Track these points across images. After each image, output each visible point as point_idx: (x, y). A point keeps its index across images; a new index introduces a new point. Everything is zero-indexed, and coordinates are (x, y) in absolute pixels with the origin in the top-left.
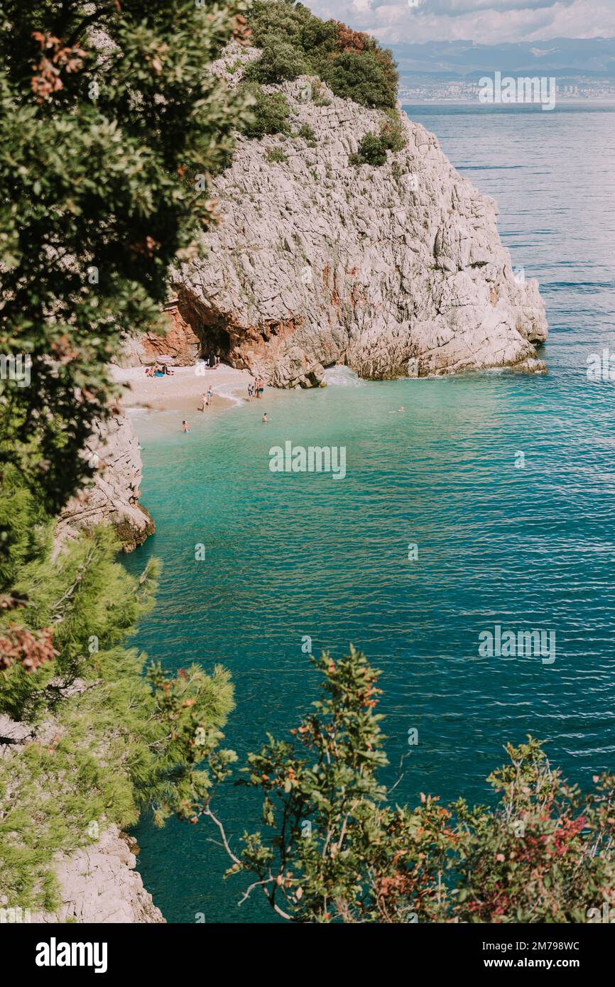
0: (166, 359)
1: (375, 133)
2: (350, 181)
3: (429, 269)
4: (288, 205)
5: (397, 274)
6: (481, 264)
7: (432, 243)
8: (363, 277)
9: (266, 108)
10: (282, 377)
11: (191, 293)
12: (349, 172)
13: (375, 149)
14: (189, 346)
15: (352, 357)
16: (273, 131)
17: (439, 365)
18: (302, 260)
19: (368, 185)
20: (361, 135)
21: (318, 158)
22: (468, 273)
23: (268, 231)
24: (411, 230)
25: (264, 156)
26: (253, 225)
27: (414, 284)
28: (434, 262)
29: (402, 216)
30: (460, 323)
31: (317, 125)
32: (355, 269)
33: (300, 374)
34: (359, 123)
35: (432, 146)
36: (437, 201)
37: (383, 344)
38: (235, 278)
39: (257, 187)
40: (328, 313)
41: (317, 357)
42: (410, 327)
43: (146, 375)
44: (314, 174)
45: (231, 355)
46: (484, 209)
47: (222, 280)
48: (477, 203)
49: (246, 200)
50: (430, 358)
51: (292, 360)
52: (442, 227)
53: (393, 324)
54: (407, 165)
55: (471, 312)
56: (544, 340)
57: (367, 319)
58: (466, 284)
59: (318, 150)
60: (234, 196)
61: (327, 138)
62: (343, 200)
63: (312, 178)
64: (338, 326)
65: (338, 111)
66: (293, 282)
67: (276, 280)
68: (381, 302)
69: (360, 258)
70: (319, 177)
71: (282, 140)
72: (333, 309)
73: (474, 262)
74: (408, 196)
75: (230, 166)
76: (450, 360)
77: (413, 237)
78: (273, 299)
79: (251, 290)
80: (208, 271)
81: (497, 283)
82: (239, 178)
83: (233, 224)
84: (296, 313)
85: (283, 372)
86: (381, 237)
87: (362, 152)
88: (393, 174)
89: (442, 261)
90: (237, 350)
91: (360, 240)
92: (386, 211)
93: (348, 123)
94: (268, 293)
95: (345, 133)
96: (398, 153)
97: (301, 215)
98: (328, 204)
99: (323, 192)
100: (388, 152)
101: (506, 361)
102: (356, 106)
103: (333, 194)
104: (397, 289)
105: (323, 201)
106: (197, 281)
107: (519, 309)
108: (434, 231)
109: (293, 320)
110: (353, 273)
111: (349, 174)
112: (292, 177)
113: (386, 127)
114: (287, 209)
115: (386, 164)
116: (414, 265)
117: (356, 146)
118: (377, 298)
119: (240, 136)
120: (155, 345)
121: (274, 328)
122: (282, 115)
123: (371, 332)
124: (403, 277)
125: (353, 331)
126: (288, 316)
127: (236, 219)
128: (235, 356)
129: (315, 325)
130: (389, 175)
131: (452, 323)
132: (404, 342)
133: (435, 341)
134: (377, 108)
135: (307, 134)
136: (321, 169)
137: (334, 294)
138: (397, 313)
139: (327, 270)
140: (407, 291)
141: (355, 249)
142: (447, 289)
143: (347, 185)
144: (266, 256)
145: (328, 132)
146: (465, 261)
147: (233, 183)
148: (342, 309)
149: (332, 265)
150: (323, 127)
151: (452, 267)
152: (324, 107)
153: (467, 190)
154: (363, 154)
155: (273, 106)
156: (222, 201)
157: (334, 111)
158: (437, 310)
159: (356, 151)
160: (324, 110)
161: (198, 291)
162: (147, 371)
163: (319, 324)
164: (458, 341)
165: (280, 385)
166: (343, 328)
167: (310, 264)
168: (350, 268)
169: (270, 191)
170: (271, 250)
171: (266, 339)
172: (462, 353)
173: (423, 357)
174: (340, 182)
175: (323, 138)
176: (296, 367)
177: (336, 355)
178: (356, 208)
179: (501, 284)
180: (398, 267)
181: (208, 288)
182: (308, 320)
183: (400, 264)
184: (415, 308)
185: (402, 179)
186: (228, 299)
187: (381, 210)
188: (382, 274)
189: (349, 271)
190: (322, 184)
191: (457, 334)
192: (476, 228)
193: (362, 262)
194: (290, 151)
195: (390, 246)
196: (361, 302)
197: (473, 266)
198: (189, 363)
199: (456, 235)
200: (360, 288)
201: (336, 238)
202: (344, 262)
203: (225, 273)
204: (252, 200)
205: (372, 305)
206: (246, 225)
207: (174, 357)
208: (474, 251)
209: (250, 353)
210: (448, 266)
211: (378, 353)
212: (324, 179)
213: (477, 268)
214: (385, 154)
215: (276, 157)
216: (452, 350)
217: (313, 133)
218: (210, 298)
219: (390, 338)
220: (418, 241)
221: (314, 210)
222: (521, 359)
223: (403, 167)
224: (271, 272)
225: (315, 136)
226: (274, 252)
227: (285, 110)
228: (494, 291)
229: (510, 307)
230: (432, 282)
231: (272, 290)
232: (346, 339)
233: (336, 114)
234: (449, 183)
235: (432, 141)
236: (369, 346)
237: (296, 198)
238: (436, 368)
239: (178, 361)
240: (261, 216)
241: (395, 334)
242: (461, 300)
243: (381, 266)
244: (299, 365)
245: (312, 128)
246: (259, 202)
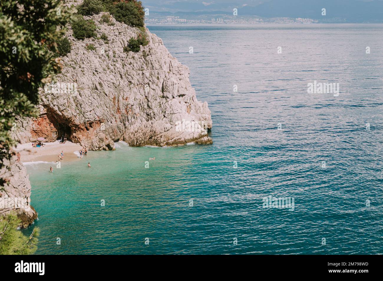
0: (41, 139)
1: (135, 38)
2: (124, 59)
3: (160, 98)
4: (96, 69)
5: (146, 100)
6: (183, 95)
7: (161, 86)
8: (131, 101)
9: (85, 26)
10: (95, 146)
11: (53, 109)
12: (124, 55)
13: (135, 45)
14: (52, 133)
15: (127, 137)
16: (89, 37)
17: (165, 140)
18: (103, 94)
19: (132, 61)
20: (129, 39)
21: (110, 49)
22: (177, 99)
23: (87, 81)
24: (152, 81)
25: (85, 47)
26: (81, 78)
27: (154, 104)
28: (162, 95)
29: (147, 74)
30: (174, 121)
31: (109, 34)
32: (127, 98)
33: (103, 145)
34: (128, 33)
35: (160, 44)
36: (163, 67)
37: (140, 131)
38: (73, 102)
39: (82, 61)
40: (115, 118)
41: (111, 137)
42: (152, 123)
43: (32, 146)
44: (108, 55)
45: (72, 137)
46: (183, 72)
47: (67, 103)
48: (180, 69)
49: (77, 67)
50: (161, 137)
51: (100, 139)
52: (165, 79)
53: (145, 122)
54: (149, 52)
55: (179, 117)
56: (211, 128)
57: (133, 120)
58: (176, 104)
59: (110, 45)
60: (72, 65)
61: (113, 40)
62: (121, 67)
63: (107, 58)
64: (120, 123)
65: (118, 28)
66: (99, 104)
67: (91, 103)
68: (139, 112)
69: (129, 93)
70: (110, 57)
71: (93, 40)
72: (118, 116)
73: (180, 94)
74: (150, 65)
75: (70, 52)
76: (170, 138)
77: (153, 83)
78: (90, 111)
79: (80, 107)
80: (61, 99)
81: (190, 104)
82: (74, 57)
83: (72, 78)
84: (101, 117)
85: (96, 144)
86: (139, 84)
87: (129, 46)
88: (143, 56)
89: (165, 94)
90: (74, 134)
91: (129, 85)
92: (141, 72)
93: (122, 33)
94: (88, 109)
95: (122, 37)
96: (145, 47)
97: (102, 74)
98: (115, 69)
99: (112, 64)
100: (141, 46)
101: (194, 138)
102: (126, 26)
103: (117, 64)
104: (146, 107)
105: (112, 68)
106: (55, 103)
107: (200, 115)
108: (162, 81)
109: (100, 121)
110: (126, 100)
111: (123, 56)
112: (98, 57)
113: (140, 35)
114: (96, 71)
115: (140, 51)
116: (153, 96)
117: (126, 44)
118: (137, 110)
119: (74, 39)
120: (36, 133)
121: (91, 124)
122: (93, 30)
123: (135, 126)
124: (148, 101)
125: (127, 125)
126: (97, 119)
127: (73, 75)
128: (73, 137)
129: (110, 123)
130: (141, 56)
131: (171, 121)
132: (150, 130)
133: (163, 129)
134: (135, 26)
135: (104, 38)
136: (111, 53)
137: (118, 109)
138: (146, 117)
139: (114, 98)
140: (151, 107)
141: (126, 89)
142: (168, 106)
143: (123, 61)
144: (87, 92)
145: (114, 37)
146: (176, 94)
147: (71, 59)
148: (122, 116)
149: (117, 96)
150: (111, 35)
151: (171, 97)
152: (112, 26)
153: (176, 63)
154: (130, 47)
155: (89, 25)
156: (66, 68)
157: (116, 28)
158: (164, 115)
159: (126, 45)
160: (112, 27)
161: (56, 108)
162: (33, 145)
163: (111, 122)
164: (173, 129)
165: (94, 150)
166: (122, 124)
167: (107, 96)
168: (125, 97)
169: (88, 63)
170: (89, 90)
171: (88, 129)
172: (175, 135)
173: (158, 136)
174: (120, 59)
175: (111, 40)
176: (101, 142)
177: (119, 136)
178: (127, 71)
179: (192, 104)
180: (146, 97)
181: (60, 107)
182: (106, 121)
183: (147, 95)
184: (154, 115)
185: (147, 58)
186: (70, 111)
187: (138, 71)
188: (139, 100)
189: (124, 99)
190: (112, 60)
191: (173, 126)
192: (180, 80)
193: (130, 95)
194: (97, 45)
195: (143, 88)
196: (130, 112)
197: (179, 96)
198: (52, 140)
199: (171, 83)
200: (130, 106)
201: (118, 84)
202: (122, 95)
203: (68, 100)
204: (80, 67)
205: (135, 114)
206: (77, 78)
207: (45, 138)
208: (180, 90)
209: (80, 136)
210: (168, 96)
211: (138, 135)
212: (112, 58)
213: (181, 97)
214: (139, 47)
215: (90, 48)
216: (171, 133)
217: (107, 37)
218: (61, 111)
219: (143, 128)
220: (155, 85)
221: (108, 72)
222: (201, 136)
223: (147, 53)
224: (89, 99)
225: (108, 39)
226: (90, 91)
227: (94, 27)
228: (188, 107)
229: (196, 114)
230: (161, 103)
231: (90, 107)
232: (124, 129)
233: (117, 29)
234: (168, 60)
235: (160, 41)
236: (134, 132)
237: (100, 66)
238: (164, 141)
239: (47, 140)
240: (84, 74)
241: (146, 127)
242: (174, 111)
243: (139, 96)
244: (103, 141)
245: (106, 35)
246: (83, 68)
